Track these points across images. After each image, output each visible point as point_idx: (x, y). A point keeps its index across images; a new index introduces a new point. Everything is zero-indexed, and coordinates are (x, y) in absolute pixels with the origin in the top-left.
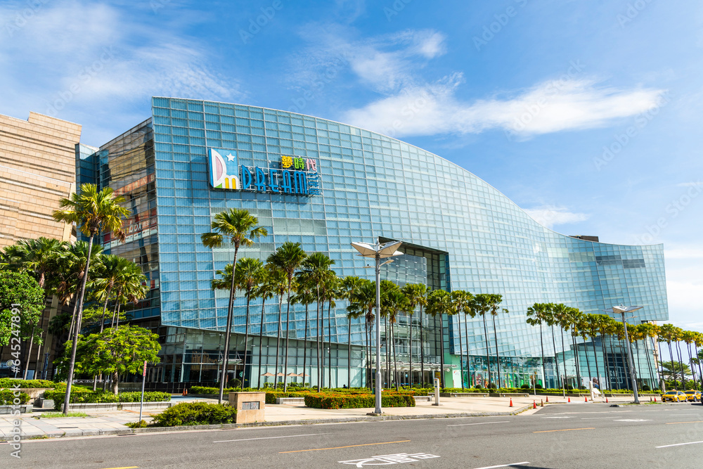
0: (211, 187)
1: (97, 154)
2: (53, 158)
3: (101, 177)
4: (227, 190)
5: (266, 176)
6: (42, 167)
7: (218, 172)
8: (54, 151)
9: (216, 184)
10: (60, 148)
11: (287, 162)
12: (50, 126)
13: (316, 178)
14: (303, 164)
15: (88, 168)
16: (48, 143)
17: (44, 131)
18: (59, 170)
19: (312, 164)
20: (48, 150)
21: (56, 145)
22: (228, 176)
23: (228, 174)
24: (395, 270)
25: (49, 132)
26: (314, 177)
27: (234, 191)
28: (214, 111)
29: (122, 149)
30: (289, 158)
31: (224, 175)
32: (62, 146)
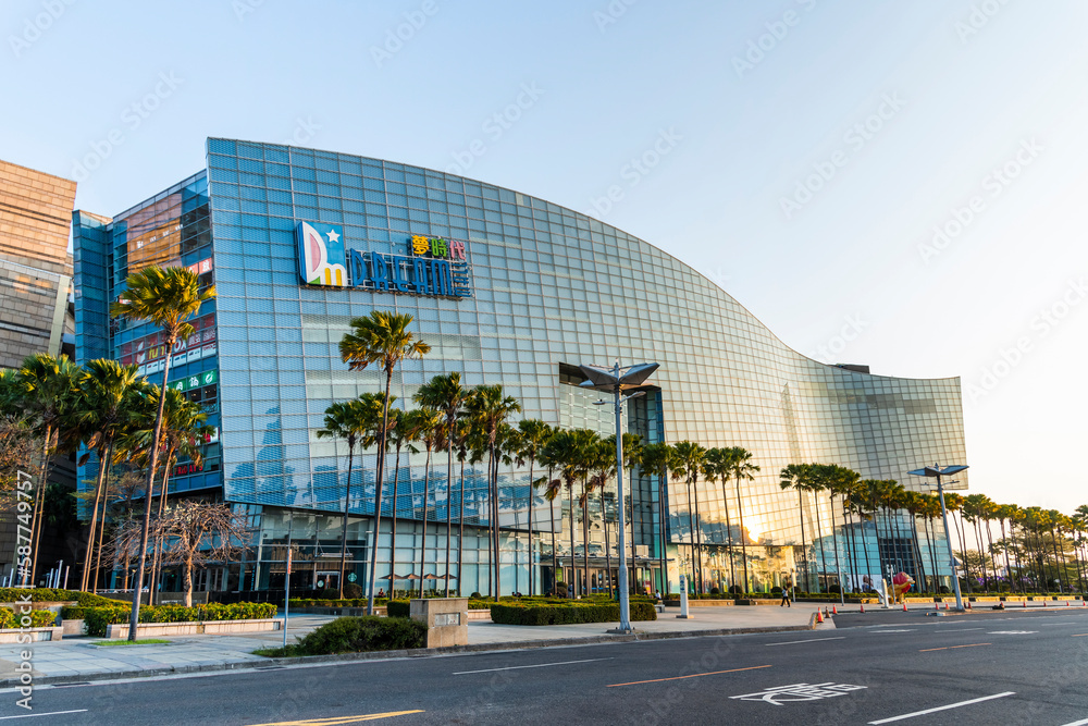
0: (301, 281)
1: (109, 228)
2: (30, 234)
3: (116, 265)
4: (328, 287)
5: (389, 266)
6: (11, 247)
7: (314, 259)
8: (31, 222)
9: (310, 278)
10: (41, 217)
11: (420, 245)
12: (24, 181)
13: (466, 271)
14: (445, 249)
15: (94, 249)
16: (21, 209)
17: (13, 190)
18: (39, 253)
19: (459, 248)
20: (22, 220)
21: (34, 212)
22: (329, 266)
23: (331, 261)
24: (581, 415)
25: (23, 193)
26: (462, 269)
27: (338, 288)
28: (307, 162)
29: (153, 221)
30: (424, 239)
31: (324, 264)
32: (44, 215)
